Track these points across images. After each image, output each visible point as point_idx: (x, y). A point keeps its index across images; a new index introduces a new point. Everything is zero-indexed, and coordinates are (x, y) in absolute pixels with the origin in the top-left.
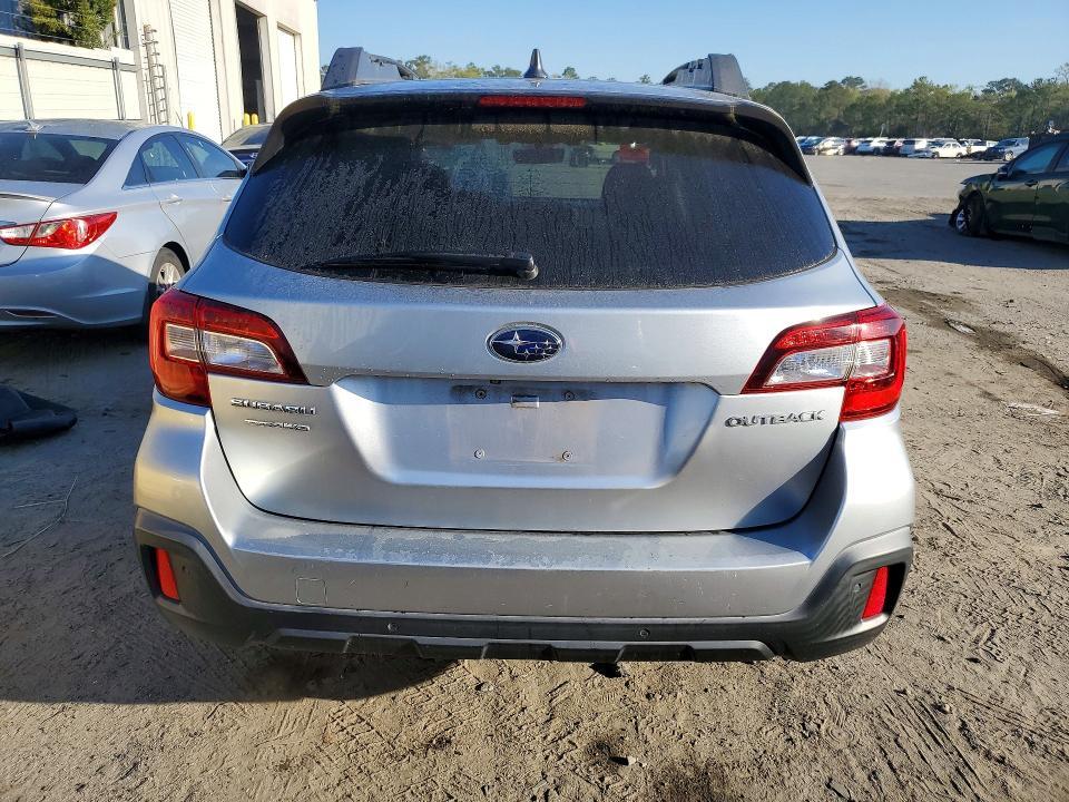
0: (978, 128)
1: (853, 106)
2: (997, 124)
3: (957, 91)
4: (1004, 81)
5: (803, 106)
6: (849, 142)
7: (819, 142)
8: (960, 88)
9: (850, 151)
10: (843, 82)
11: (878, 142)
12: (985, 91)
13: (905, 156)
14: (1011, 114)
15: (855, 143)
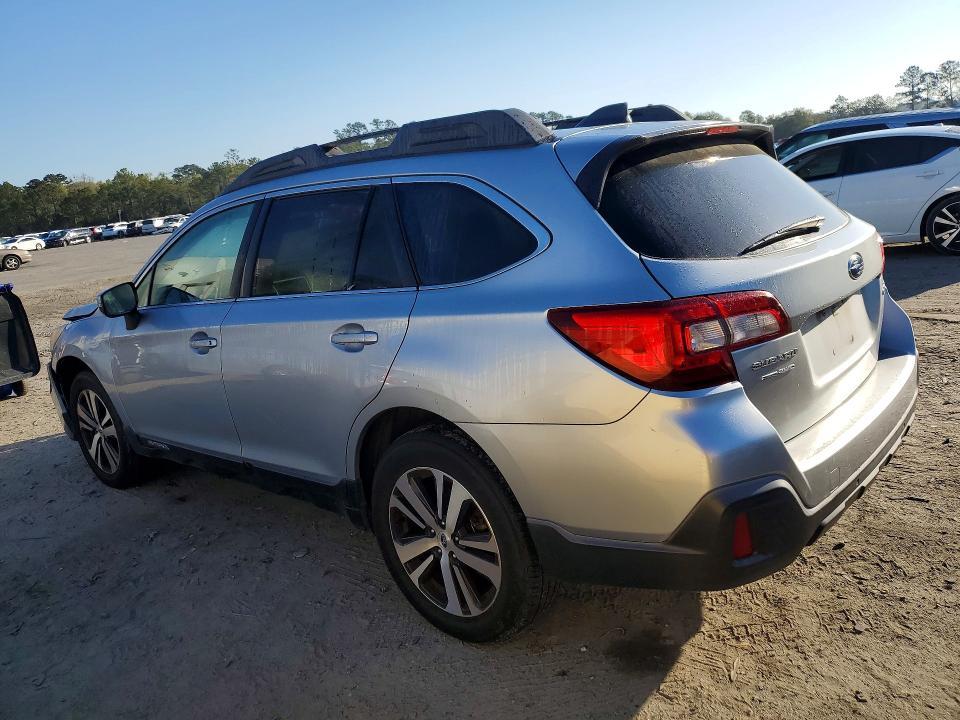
0: (184, 205)
1: (67, 200)
2: (196, 200)
3: (153, 178)
4: (186, 167)
5: (14, 205)
6: (92, 230)
7: (63, 234)
8: (154, 176)
9: (97, 238)
10: (45, 179)
11: (119, 226)
12: (174, 176)
13: (150, 234)
14: (205, 191)
15: (98, 230)
